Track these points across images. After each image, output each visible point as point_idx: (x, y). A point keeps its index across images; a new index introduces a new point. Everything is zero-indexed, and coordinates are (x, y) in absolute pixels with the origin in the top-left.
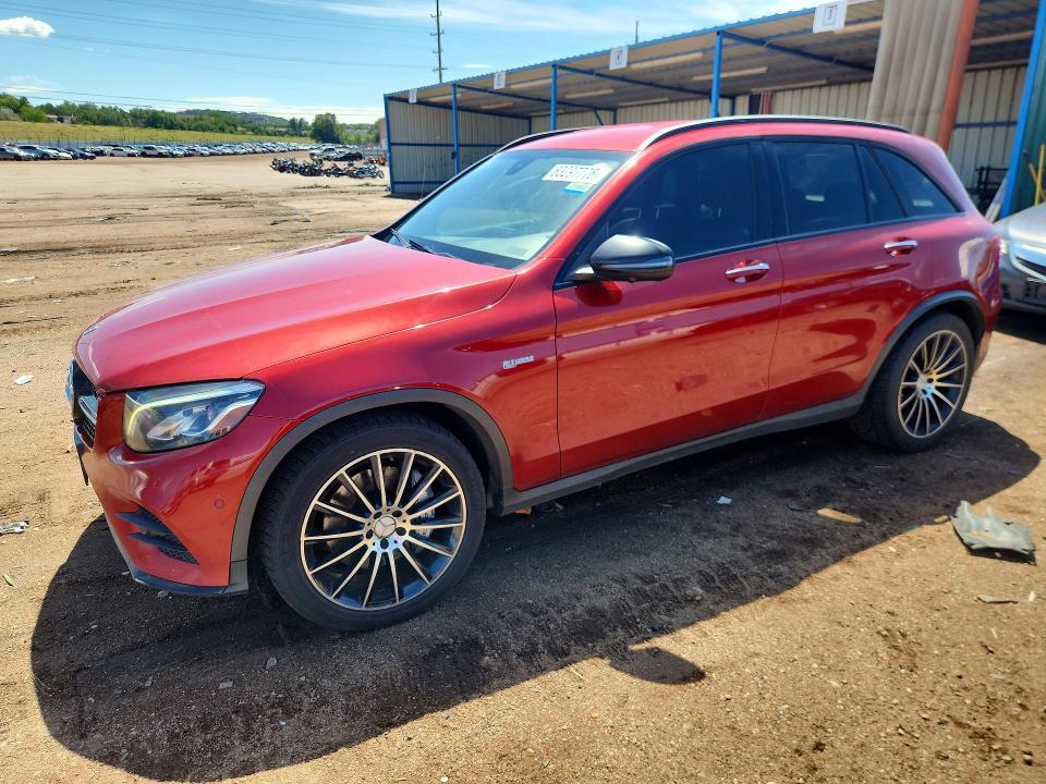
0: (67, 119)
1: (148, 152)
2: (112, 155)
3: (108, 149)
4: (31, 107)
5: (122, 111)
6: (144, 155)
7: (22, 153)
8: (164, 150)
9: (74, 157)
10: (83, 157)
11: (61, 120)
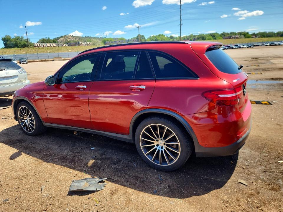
0: (258, 37)
1: (272, 44)
2: (261, 46)
3: (260, 44)
4: (249, 34)
5: (274, 33)
6: (270, 45)
7: (234, 47)
8: (277, 43)
9: (248, 47)
10: (251, 47)
11: (256, 37)
